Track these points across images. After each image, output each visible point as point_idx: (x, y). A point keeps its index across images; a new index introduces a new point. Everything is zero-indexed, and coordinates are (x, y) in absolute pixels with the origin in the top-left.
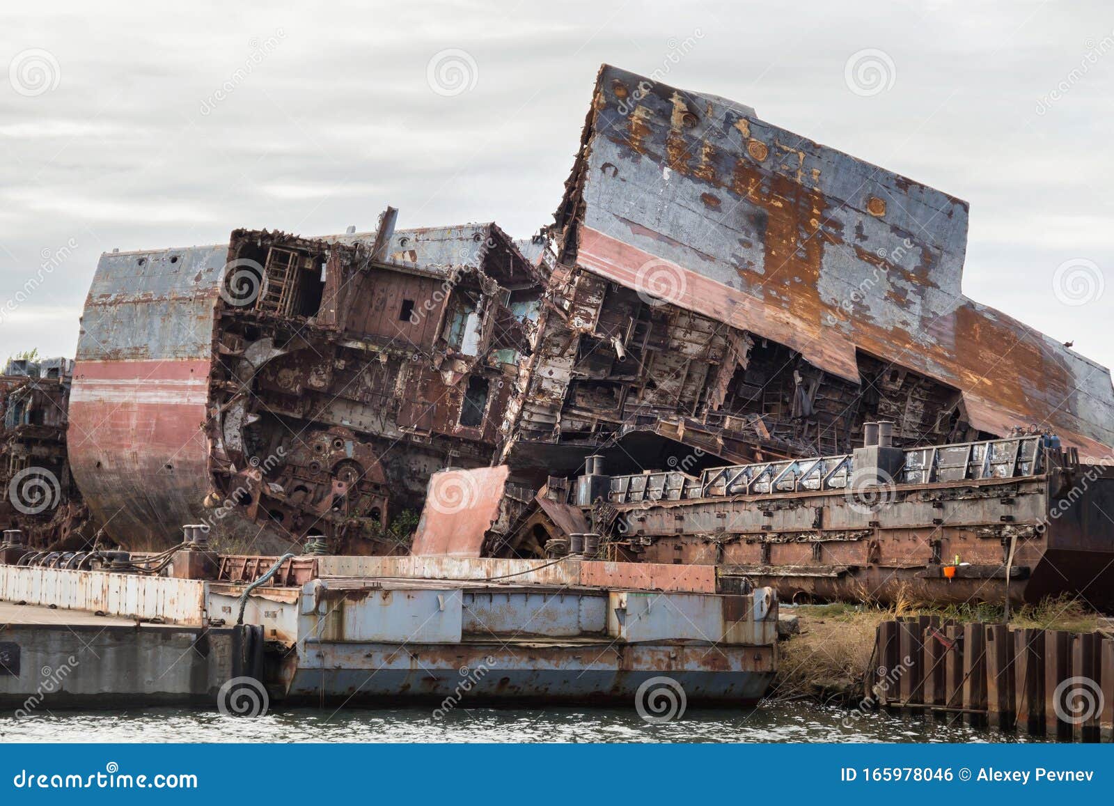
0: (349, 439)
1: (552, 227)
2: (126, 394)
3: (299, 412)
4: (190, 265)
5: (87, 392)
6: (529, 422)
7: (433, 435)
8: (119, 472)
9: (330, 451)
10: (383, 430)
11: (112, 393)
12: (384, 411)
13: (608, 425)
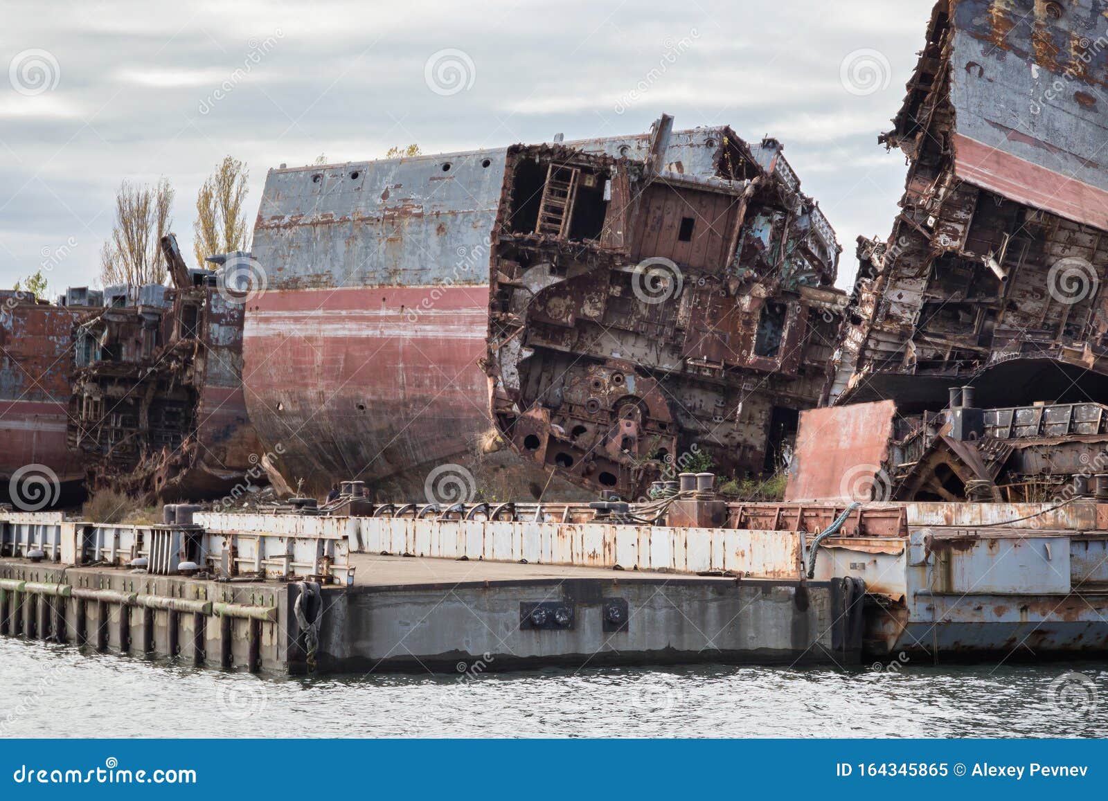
0: (630, 373)
1: (892, 134)
2: (308, 327)
3: (567, 345)
4: (374, 180)
5: (263, 326)
6: (875, 351)
7: (726, 366)
8: (303, 414)
9: (609, 388)
10: (658, 362)
11: (293, 327)
12: (662, 341)
13: (963, 353)
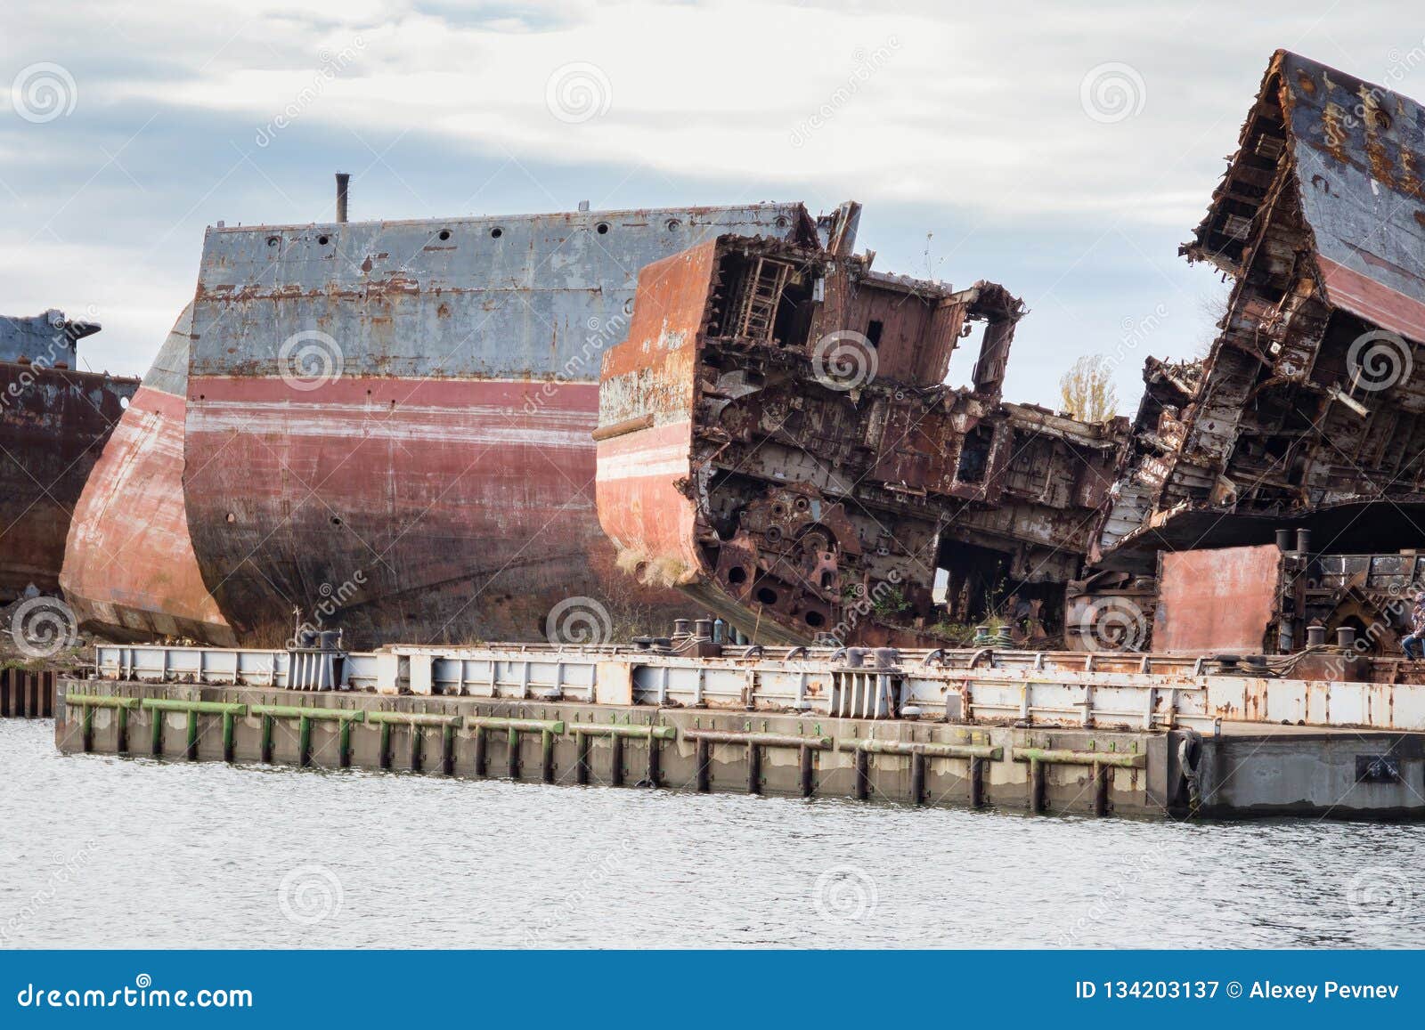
0: (816, 498)
2: (270, 422)
3: (730, 463)
4: (351, 247)
5: (210, 419)
6: (1179, 486)
7: (929, 494)
8: (261, 528)
9: (792, 513)
10: (827, 485)
11: (250, 421)
12: (837, 461)
